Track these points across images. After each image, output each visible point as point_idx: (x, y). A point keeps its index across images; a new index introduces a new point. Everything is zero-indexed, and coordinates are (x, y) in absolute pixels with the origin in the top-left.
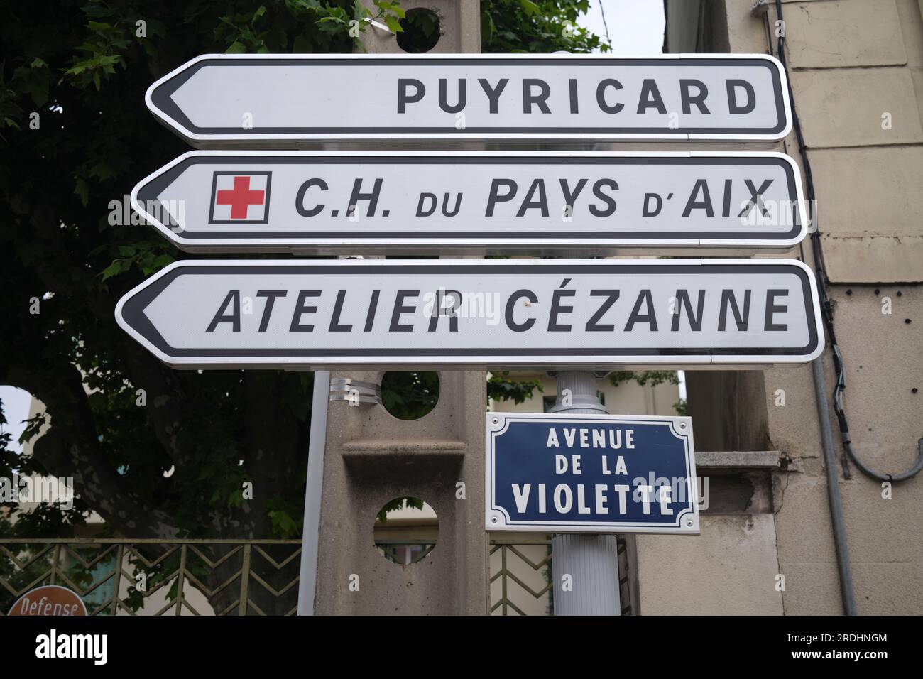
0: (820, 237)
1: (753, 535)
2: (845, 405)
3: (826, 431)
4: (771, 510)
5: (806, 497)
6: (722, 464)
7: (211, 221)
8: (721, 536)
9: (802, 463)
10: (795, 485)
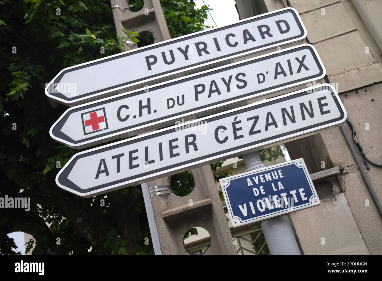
0: (328, 77)
1: (337, 203)
2: (358, 140)
3: (354, 153)
4: (342, 191)
5: (354, 182)
6: (317, 178)
7: (85, 134)
8: (325, 208)
9: (348, 169)
10: (348, 179)
